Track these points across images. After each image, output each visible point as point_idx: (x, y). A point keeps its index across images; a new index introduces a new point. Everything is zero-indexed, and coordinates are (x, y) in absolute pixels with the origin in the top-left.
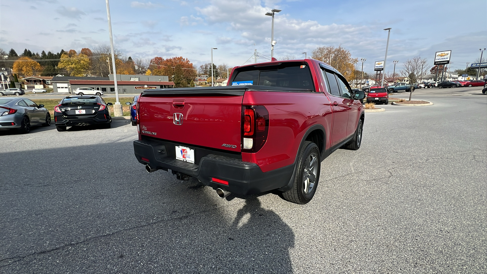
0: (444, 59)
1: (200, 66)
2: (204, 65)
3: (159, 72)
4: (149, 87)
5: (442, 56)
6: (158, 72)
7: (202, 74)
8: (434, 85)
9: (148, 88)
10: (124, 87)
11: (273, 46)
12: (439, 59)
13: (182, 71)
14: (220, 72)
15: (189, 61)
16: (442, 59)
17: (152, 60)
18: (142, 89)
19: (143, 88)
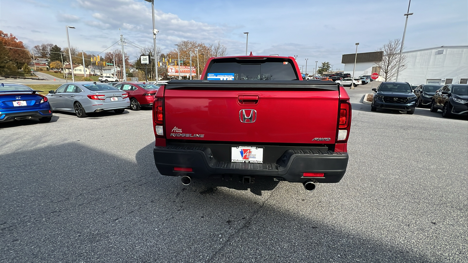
1: (35, 46)
2: (40, 45)
7: (39, 57)
11: (155, 34)
13: (7, 50)
14: (67, 56)
15: (15, 38)
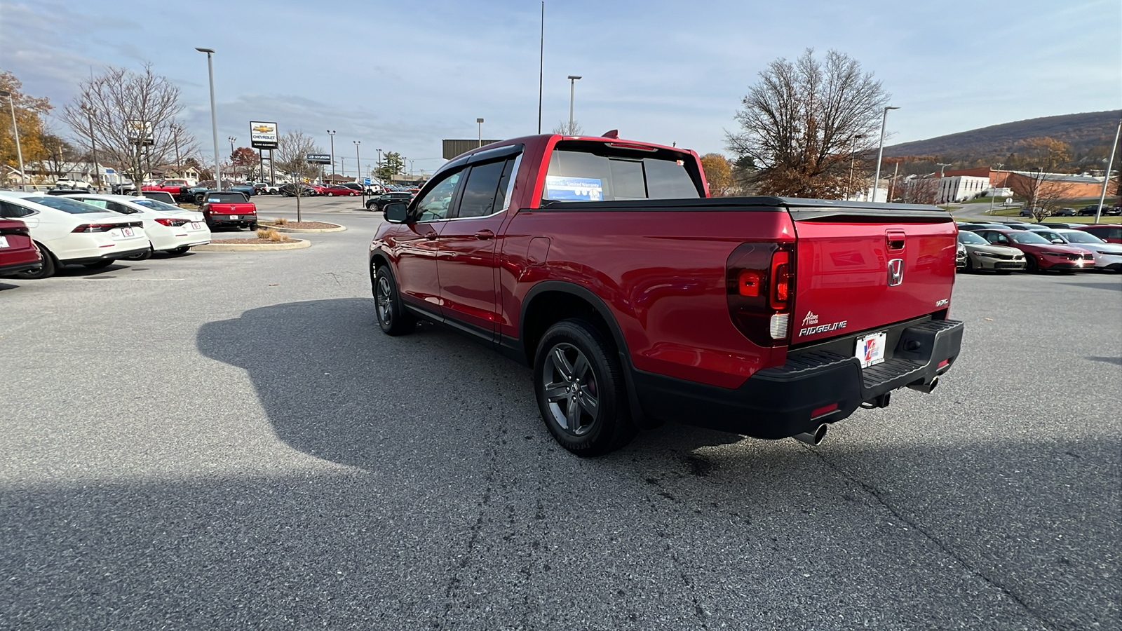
0: (268, 137)
5: (262, 131)
8: (263, 189)
12: (258, 137)
16: (264, 137)
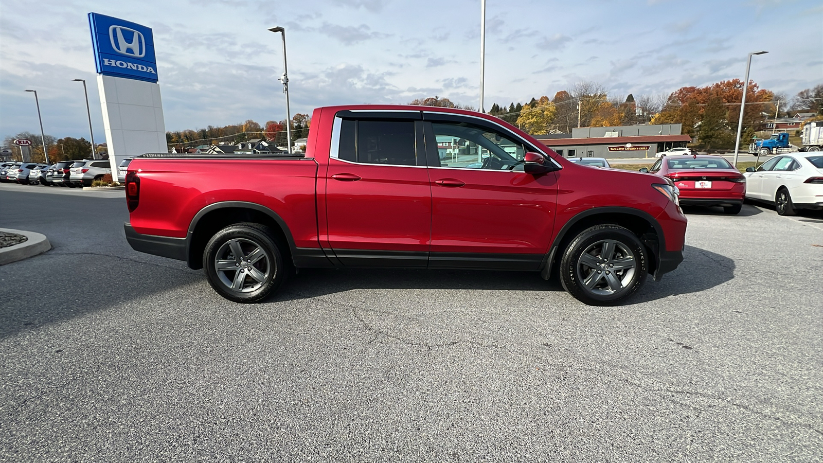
3: (670, 116)
4: (634, 147)
6: (668, 117)
9: (633, 149)
10: (590, 148)
17: (672, 94)
18: (621, 150)
19: (623, 149)
